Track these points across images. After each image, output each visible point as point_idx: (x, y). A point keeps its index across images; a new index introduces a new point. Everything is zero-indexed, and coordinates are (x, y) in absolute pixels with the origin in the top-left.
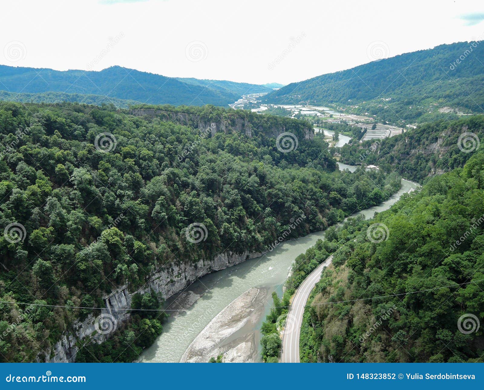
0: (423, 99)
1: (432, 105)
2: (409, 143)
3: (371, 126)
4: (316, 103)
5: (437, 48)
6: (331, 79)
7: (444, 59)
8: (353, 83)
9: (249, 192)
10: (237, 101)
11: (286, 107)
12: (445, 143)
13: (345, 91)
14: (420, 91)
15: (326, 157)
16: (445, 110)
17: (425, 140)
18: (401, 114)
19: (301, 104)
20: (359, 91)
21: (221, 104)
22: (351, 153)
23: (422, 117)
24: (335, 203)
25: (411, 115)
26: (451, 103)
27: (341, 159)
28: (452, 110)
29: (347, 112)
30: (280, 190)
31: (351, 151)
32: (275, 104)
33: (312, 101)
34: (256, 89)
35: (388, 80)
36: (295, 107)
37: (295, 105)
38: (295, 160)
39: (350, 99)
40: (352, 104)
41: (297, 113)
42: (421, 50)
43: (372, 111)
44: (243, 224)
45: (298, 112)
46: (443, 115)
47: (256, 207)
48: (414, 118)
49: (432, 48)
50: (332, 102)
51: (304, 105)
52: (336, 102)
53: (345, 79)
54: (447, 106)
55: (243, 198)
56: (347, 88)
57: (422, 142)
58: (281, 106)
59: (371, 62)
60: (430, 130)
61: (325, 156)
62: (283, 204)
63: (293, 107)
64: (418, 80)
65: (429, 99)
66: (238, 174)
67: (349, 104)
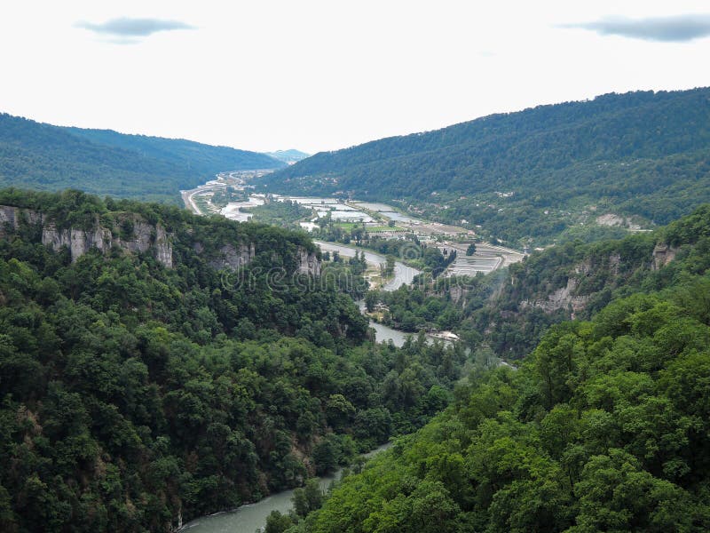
0: (570, 196)
1: (587, 209)
2: (516, 286)
3: (465, 247)
4: (367, 196)
5: (600, 99)
6: (401, 148)
7: (613, 120)
8: (443, 157)
9: (115, 398)
10: (203, 183)
11: (301, 201)
12: (579, 289)
13: (427, 174)
14: (568, 180)
15: (345, 314)
16: (608, 221)
17: (545, 281)
18: (527, 225)
19: (335, 197)
20: (454, 174)
21: (161, 189)
22: (408, 306)
23: (565, 232)
24: (337, 420)
25: (545, 227)
26: (619, 207)
27: (387, 316)
28: (621, 221)
29: (426, 217)
30: (197, 392)
31: (407, 301)
32: (283, 195)
33: (360, 190)
34: (249, 162)
35: (509, 155)
36: (323, 203)
37: (323, 197)
38: (274, 319)
39: (435, 189)
40: (439, 201)
41: (322, 215)
42: (572, 102)
43: (474, 217)
44: (91, 479)
45: (325, 214)
46: (604, 230)
47: (129, 434)
48: (550, 233)
49: (592, 98)
50: (399, 195)
51: (342, 199)
52: (409, 195)
53: (428, 149)
54: (610, 212)
55: (96, 413)
56: (431, 169)
57: (540, 286)
58: (293, 199)
59: (477, 119)
60: (556, 261)
61: (341, 311)
62: (200, 427)
63: (318, 201)
64: (564, 158)
65: (582, 197)
66: (91, 355)
67: (432, 200)
